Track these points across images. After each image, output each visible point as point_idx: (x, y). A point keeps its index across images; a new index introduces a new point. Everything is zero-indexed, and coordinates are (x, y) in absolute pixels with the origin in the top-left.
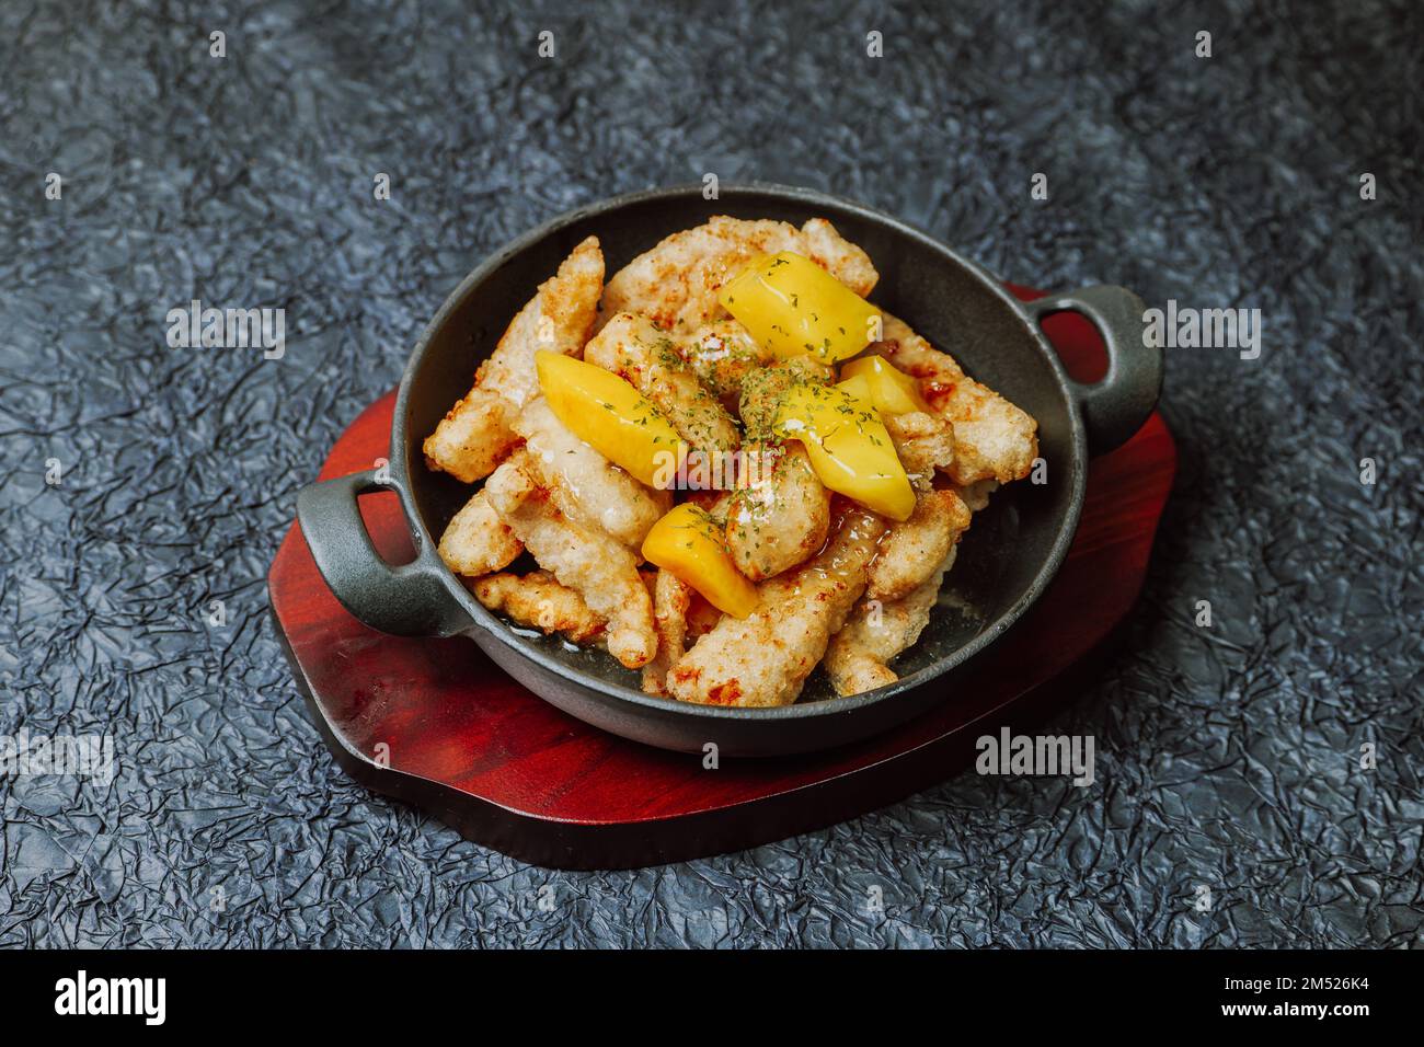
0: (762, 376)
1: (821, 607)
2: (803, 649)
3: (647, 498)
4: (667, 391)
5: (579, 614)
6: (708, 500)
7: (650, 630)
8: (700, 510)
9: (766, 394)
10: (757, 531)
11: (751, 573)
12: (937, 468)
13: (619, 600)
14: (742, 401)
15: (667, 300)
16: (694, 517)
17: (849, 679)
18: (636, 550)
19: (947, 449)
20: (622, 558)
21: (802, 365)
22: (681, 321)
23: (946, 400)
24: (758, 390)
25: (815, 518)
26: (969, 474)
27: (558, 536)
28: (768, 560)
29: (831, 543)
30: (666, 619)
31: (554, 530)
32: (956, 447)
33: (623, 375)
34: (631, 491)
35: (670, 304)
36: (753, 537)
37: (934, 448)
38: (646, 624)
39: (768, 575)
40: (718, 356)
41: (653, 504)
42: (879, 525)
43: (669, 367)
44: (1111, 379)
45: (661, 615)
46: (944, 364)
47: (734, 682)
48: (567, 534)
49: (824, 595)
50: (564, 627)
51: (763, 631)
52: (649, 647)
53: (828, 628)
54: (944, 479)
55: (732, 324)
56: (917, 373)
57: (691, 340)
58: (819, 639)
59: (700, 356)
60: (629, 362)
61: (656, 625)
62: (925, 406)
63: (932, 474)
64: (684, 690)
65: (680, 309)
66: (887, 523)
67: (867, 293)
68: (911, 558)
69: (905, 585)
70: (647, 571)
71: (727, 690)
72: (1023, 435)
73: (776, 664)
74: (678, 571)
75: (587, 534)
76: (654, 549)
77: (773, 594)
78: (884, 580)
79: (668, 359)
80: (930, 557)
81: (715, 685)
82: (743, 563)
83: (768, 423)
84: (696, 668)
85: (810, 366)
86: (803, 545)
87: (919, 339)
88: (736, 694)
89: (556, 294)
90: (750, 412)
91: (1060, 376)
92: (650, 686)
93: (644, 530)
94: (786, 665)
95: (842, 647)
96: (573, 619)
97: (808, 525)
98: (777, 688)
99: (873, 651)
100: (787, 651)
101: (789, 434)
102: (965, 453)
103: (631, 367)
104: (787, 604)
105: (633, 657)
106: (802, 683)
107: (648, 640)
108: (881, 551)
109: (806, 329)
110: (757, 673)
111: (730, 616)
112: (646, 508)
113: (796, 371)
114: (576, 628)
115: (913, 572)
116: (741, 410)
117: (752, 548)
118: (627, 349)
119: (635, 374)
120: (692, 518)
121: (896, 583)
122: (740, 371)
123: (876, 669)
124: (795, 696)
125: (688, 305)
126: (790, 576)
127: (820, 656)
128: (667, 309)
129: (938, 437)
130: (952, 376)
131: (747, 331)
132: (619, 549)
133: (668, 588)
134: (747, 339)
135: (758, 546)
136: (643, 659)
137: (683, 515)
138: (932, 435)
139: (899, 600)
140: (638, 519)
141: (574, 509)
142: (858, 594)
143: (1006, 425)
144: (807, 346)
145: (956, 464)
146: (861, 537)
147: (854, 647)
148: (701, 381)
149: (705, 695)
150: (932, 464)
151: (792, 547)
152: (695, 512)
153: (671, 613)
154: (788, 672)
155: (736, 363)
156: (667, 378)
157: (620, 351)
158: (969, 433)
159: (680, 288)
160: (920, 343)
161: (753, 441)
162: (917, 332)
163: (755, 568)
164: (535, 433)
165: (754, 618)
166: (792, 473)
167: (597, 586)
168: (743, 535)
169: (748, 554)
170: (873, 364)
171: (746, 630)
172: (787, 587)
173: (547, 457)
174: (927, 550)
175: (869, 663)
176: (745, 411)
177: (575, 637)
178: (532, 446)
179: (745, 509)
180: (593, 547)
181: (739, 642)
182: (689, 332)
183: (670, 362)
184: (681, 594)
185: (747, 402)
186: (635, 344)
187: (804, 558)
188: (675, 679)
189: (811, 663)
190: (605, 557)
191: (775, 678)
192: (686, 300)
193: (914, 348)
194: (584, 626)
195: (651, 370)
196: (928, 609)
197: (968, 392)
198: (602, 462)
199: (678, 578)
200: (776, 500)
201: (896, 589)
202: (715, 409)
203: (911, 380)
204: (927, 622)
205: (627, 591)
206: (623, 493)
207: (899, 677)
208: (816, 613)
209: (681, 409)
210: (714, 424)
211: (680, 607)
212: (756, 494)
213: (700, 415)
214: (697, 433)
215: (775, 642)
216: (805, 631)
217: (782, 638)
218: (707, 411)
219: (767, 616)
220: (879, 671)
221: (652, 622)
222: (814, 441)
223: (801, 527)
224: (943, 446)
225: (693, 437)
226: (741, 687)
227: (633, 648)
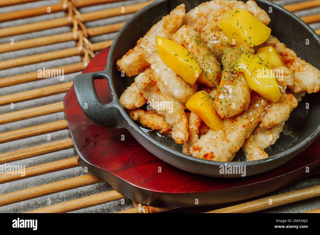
0: (231, 50)
1: (243, 129)
2: (236, 143)
3: (189, 88)
4: (196, 51)
5: (163, 125)
6: (209, 90)
7: (186, 131)
8: (206, 93)
9: (232, 56)
10: (226, 102)
11: (222, 116)
12: (288, 86)
13: (177, 120)
14: (223, 58)
15: (200, 24)
16: (204, 95)
17: (251, 154)
18: (184, 104)
19: (292, 80)
20: (179, 106)
21: (244, 47)
22: (204, 31)
23: (292, 64)
24: (229, 54)
25: (245, 99)
26: (298, 89)
27: (158, 98)
28: (228, 112)
29: (249, 108)
30: (192, 128)
31: (157, 96)
32: (295, 80)
33: (183, 45)
34: (184, 85)
35: (201, 25)
36: (224, 104)
37: (288, 79)
38: (185, 129)
39: (228, 117)
40: (215, 42)
41: (191, 90)
42: (266, 103)
43: (198, 44)
45: (191, 127)
46: (291, 53)
47: (212, 153)
48: (161, 97)
49: (244, 126)
50: (158, 128)
51: (223, 136)
52: (185, 138)
53: (245, 137)
54: (289, 90)
55: (221, 33)
56: (281, 54)
57: (207, 37)
58: (242, 140)
59: (210, 42)
60: (184, 41)
61: (189, 130)
62: (285, 65)
63: (286, 88)
64: (195, 154)
65: (204, 27)
66: (269, 102)
67: (267, 25)
68: (276, 115)
69: (273, 124)
70: (187, 112)
71: (210, 155)
73: (226, 148)
74: (198, 113)
75: (168, 97)
76: (190, 105)
77: (227, 124)
78: (266, 122)
80: (283, 116)
81: (206, 153)
82: (220, 112)
83: (232, 66)
84: (200, 147)
85: (247, 48)
86: (241, 108)
87: (282, 44)
88: (213, 157)
89: (168, 21)
90: (226, 62)
92: (185, 150)
93: (188, 98)
94: (230, 148)
95: (249, 143)
96: (161, 126)
97: (243, 101)
98: (227, 156)
99: (259, 145)
100: (231, 144)
101: (240, 70)
102: (298, 82)
103: (185, 43)
104: (232, 128)
105: (179, 140)
106: (235, 154)
107: (185, 135)
108: (266, 112)
109: (245, 34)
110: (220, 150)
111: (212, 129)
112: (189, 91)
113: (242, 49)
114: (161, 129)
115: (277, 120)
116: (223, 61)
117: (224, 107)
118: (185, 36)
119: (186, 45)
120: (203, 96)
121: (270, 123)
122: (223, 48)
123: (261, 152)
124: (232, 158)
125: (207, 26)
126: (234, 118)
127: (241, 146)
128: (199, 27)
129: (289, 75)
130: (293, 57)
131: (226, 35)
132: (179, 103)
133: (193, 118)
134: (226, 38)
135: (226, 107)
136: (183, 141)
137: (201, 94)
138: (287, 75)
139: (271, 128)
140: (185, 94)
141: (164, 89)
142: (256, 125)
144: (245, 41)
145: (294, 85)
146: (260, 106)
147: (254, 143)
148: (209, 49)
149: (202, 156)
150: (286, 85)
151: (235, 107)
152: (205, 94)
153: (194, 127)
154: (230, 150)
155: (222, 45)
156: (197, 47)
157: (182, 37)
158: (300, 76)
159: (205, 21)
160: (283, 45)
161: (226, 72)
162: (281, 42)
163: (224, 114)
164: (154, 63)
165: (220, 131)
166: (239, 83)
167: (170, 115)
168: (221, 103)
169: (222, 109)
170: (269, 49)
171: (217, 135)
172: (232, 122)
173: (157, 71)
174: (282, 113)
175: (258, 149)
177: (161, 132)
178: (153, 67)
179: (222, 94)
181: (215, 139)
182: (206, 35)
183: (198, 42)
184: (198, 121)
185: (225, 58)
186: (187, 35)
187: (240, 112)
188: (192, 150)
189: (238, 148)
191: (226, 152)
192: (206, 25)
193: (281, 46)
194: (164, 128)
195: (192, 44)
196: (279, 133)
197: (298, 62)
198: (175, 74)
199: (197, 116)
200: (233, 92)
201: (270, 125)
202: (213, 59)
203: (281, 57)
204: (278, 137)
205: (180, 118)
206: (181, 85)
207: (269, 156)
208: (241, 131)
209: (200, 58)
210: (211, 64)
211: (197, 125)
212: (226, 89)
213: (207, 61)
214: (205, 66)
215: (227, 140)
216: (237, 137)
217: (229, 139)
218: (209, 59)
219: (225, 131)
220: (262, 153)
221: (187, 129)
222: (248, 73)
223: (241, 102)
224: (291, 79)
225: (204, 68)
226: (214, 155)
227: (180, 137)
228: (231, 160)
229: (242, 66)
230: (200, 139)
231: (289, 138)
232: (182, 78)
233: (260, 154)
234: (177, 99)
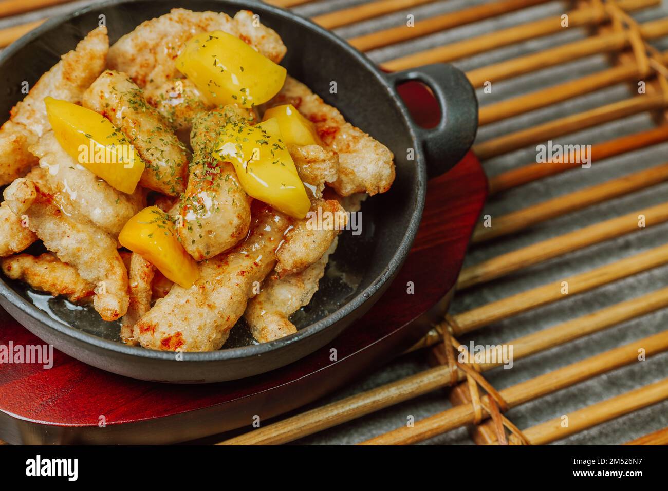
0: (206, 117)
1: (241, 280)
2: (228, 310)
3: (124, 201)
4: (132, 125)
5: (75, 283)
6: (169, 202)
7: (124, 294)
8: (161, 211)
9: (208, 130)
10: (200, 226)
11: (196, 256)
12: (326, 184)
13: (102, 273)
14: (192, 134)
15: (142, 66)
16: (157, 216)
17: (263, 329)
18: (115, 237)
19: (333, 171)
20: (104, 242)
21: (234, 111)
22: (152, 81)
23: (334, 138)
24: (203, 126)
25: (239, 217)
26: (348, 189)
27: (58, 229)
28: (208, 246)
29: (252, 234)
30: (136, 286)
31: (55, 224)
32: (340, 171)
33: (105, 115)
34: (113, 196)
35: (144, 69)
36: (197, 231)
37: (325, 169)
38: (121, 289)
39: (208, 257)
40: (175, 102)
41: (130, 206)
42: (285, 222)
43: (135, 109)
44: (443, 126)
45: (133, 284)
46: (333, 115)
47: (179, 334)
48: (65, 227)
49: (243, 272)
50: (65, 292)
51: (200, 298)
52: (121, 308)
53: (247, 295)
54: (331, 192)
55: (186, 81)
56: (313, 119)
57: (159, 92)
58: (240, 302)
59: (163, 102)
60: (107, 105)
61: (129, 291)
62: (319, 141)
63: (322, 188)
64: (145, 339)
65: (151, 72)
66: (292, 220)
67: (279, 60)
68: (306, 246)
69: (302, 264)
70: (124, 253)
71: (174, 340)
72: (386, 163)
73: (208, 321)
74: (143, 253)
75: (79, 226)
76: (128, 238)
77: (209, 271)
78: (288, 260)
79: (134, 103)
80: (319, 245)
81: (166, 336)
82: (192, 249)
83: (208, 151)
84: (153, 324)
85: (240, 111)
86: (232, 236)
87: (316, 96)
88: (180, 343)
89: (73, 63)
90: (197, 142)
91: (409, 123)
92: (125, 334)
93: (123, 222)
94: (216, 322)
95: (258, 306)
96: (71, 286)
97: (236, 222)
98: (210, 338)
99: (279, 309)
100: (216, 312)
101: (224, 158)
102: (346, 175)
103: (109, 108)
104: (218, 278)
105: (109, 314)
106: (228, 332)
107: (121, 302)
108: (286, 239)
109: (234, 82)
110: (195, 328)
111: (179, 285)
112: (124, 209)
113: (230, 114)
114: (73, 293)
115: (307, 255)
116: (192, 140)
117: (197, 238)
118: (107, 95)
119: (112, 113)
120: (153, 217)
121: (295, 263)
122: (191, 113)
123: (282, 322)
124: (224, 340)
125: (156, 70)
126: (222, 258)
127: (240, 313)
128: (142, 72)
129: (327, 162)
130: (337, 122)
131: (196, 86)
132: (103, 236)
133: (138, 265)
134: (196, 92)
135: (201, 236)
136: (116, 315)
137: (149, 214)
138: (324, 161)
139: (300, 272)
140: (117, 216)
141: (70, 208)
142: (268, 270)
143: (374, 156)
144: (233, 96)
145: (340, 181)
146: (272, 229)
147: (267, 306)
148: (161, 118)
149: (159, 343)
150: (323, 181)
151: (225, 237)
152: (157, 212)
153: (140, 283)
154: (217, 326)
155: (189, 107)
156: (133, 116)
157: (102, 97)
158: (349, 161)
159: (150, 58)
160: (317, 99)
161: (198, 164)
162: (314, 92)
163: (199, 252)
164: (46, 154)
165: (195, 288)
166: (225, 186)
167: (86, 263)
168: (190, 229)
169: (194, 242)
170: (285, 110)
171: (188, 297)
172: (219, 266)
173: (53, 171)
174: (318, 241)
175: (276, 318)
176: (193, 142)
177: (73, 299)
178: (43, 163)
179: (191, 211)
180: (83, 236)
181: (183, 306)
182: (157, 88)
183: (136, 105)
184: (146, 269)
185: (195, 135)
186: (111, 93)
187: (233, 245)
188: (139, 331)
189: (234, 319)
190: (92, 243)
191: (207, 331)
192: (154, 67)
193: (312, 102)
194: (79, 291)
195: (123, 111)
196: (318, 280)
197: (347, 133)
198: (91, 177)
199: (146, 260)
200: (213, 205)
201: (295, 267)
202: (169, 138)
203: (311, 123)
204: (317, 289)
205: (108, 266)
206: (107, 198)
207: (298, 329)
208: (237, 284)
209: (142, 138)
210: (167, 149)
211: (146, 279)
212: (199, 201)
213: (157, 142)
214: (152, 155)
215: (209, 305)
216: (230, 297)
217: (214, 303)
218: (162, 140)
219: (204, 287)
220: (284, 324)
221: (126, 288)
222: (241, 163)
223: (231, 224)
224: (331, 168)
225: (150, 158)
226: (183, 337)
227: (110, 307)
228: (221, 345)
229: (228, 150)
230: (155, 308)
231: (339, 288)
232: (106, 182)
233: (279, 327)
234: (99, 228)
